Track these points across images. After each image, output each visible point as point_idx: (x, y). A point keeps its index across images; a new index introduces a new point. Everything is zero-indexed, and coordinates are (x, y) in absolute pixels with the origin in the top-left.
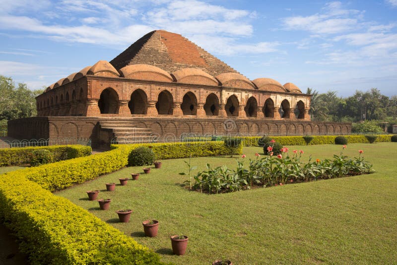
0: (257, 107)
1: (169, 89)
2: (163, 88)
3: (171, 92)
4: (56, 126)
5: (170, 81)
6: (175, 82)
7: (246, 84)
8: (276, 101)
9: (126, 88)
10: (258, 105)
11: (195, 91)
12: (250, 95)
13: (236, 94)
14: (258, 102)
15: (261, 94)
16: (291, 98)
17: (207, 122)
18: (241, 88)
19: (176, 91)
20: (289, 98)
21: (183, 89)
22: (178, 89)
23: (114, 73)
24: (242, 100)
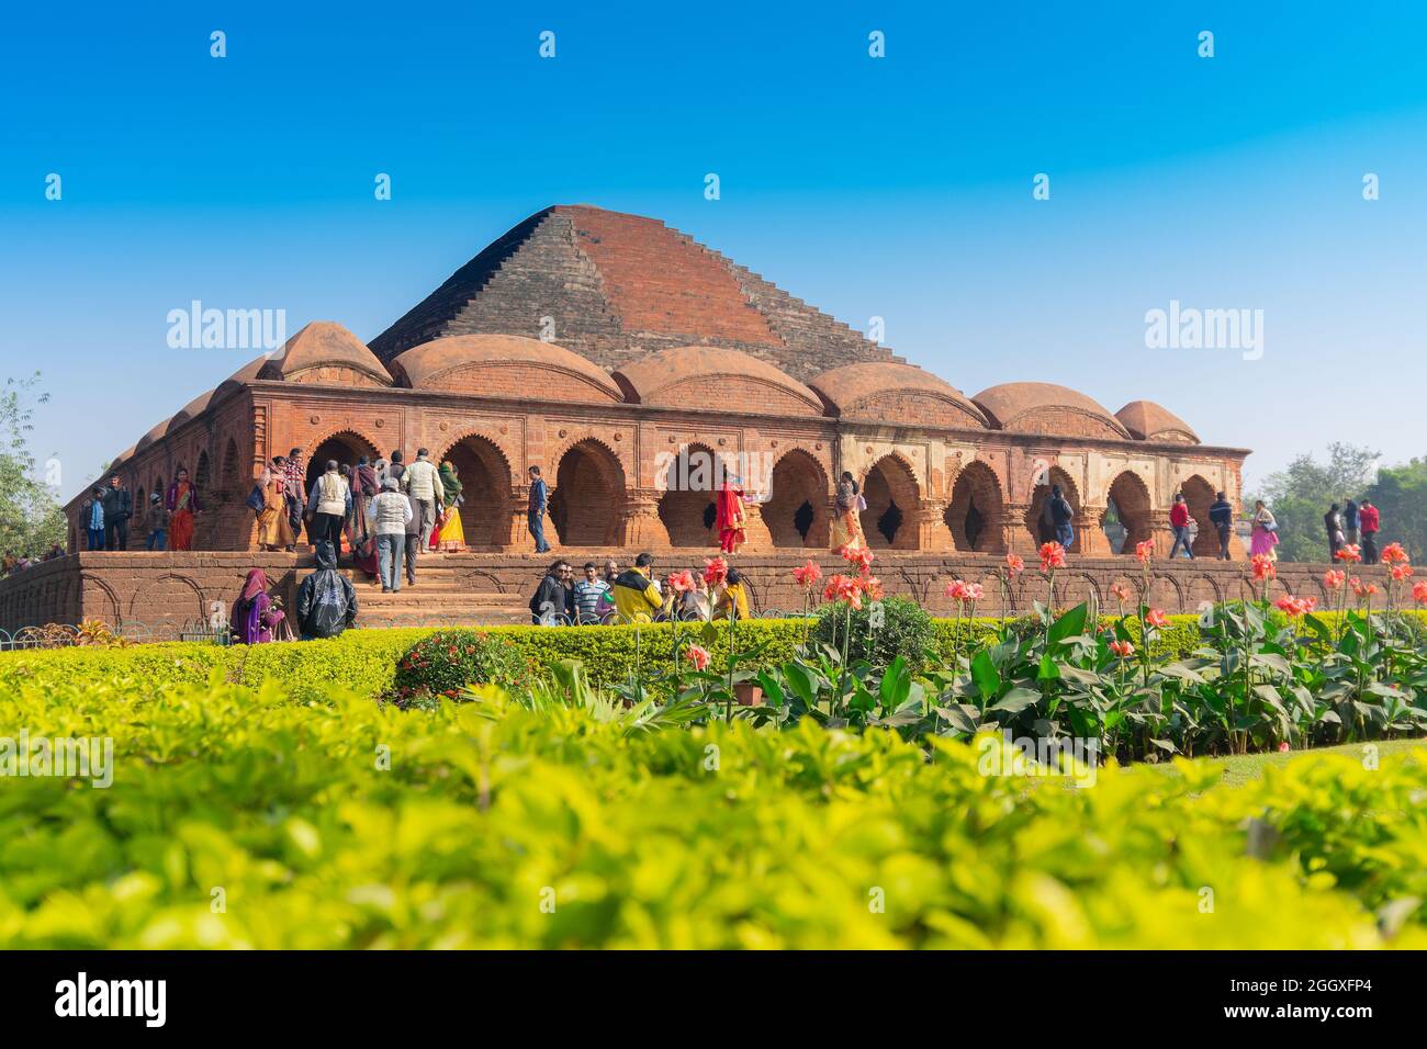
0: (1002, 509)
1: (603, 433)
2: (579, 431)
3: (614, 447)
4: (108, 590)
5: (610, 402)
6: (630, 405)
7: (949, 407)
8: (1086, 478)
9: (418, 432)
10: (1006, 500)
11: (720, 443)
12: (969, 455)
13: (905, 450)
14: (1003, 484)
15: (1018, 450)
16: (1151, 464)
17: (773, 571)
18: (926, 425)
19: (637, 441)
20: (1144, 467)
21: (667, 434)
22: (645, 436)
23: (370, 373)
24: (929, 479)
